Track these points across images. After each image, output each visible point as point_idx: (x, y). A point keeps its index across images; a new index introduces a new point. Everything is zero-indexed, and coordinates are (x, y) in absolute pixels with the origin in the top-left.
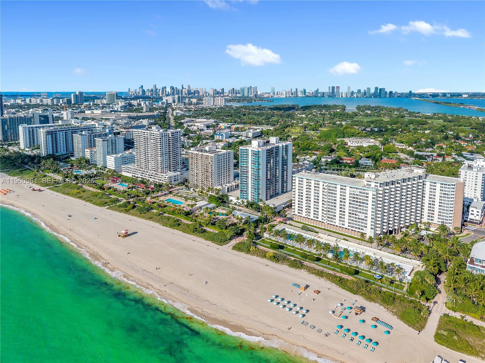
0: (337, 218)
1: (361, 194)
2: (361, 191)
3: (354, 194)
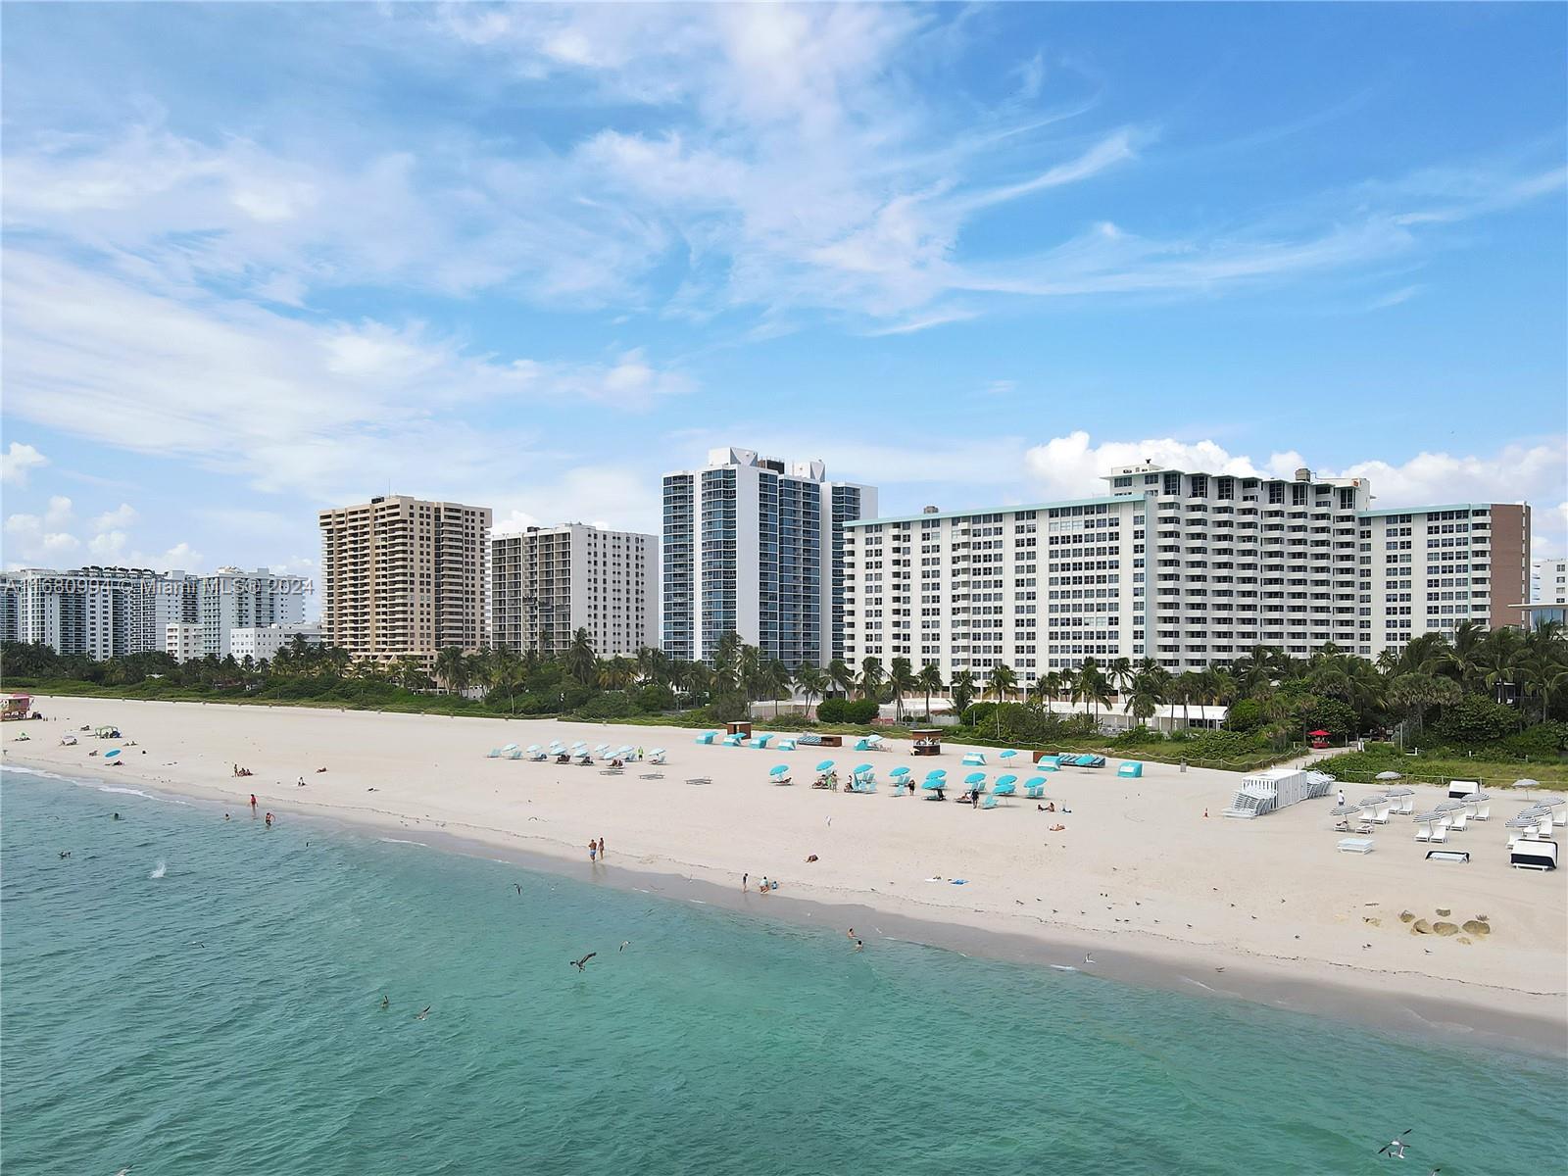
0: (1009, 656)
1: (1090, 531)
2: (1089, 517)
3: (1066, 540)
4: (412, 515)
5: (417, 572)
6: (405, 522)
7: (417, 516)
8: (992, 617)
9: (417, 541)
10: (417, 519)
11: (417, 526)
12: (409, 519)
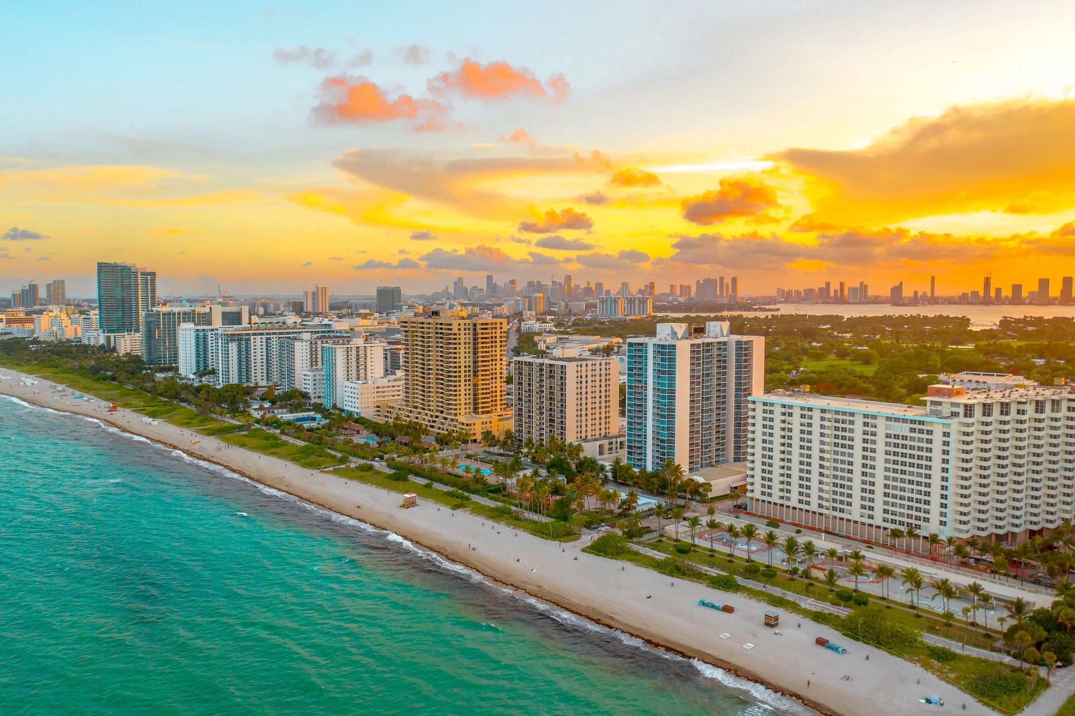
0: (856, 501)
1: (913, 435)
2: (913, 426)
3: (896, 437)
4: (459, 330)
5: (462, 365)
6: (455, 334)
7: (462, 329)
8: (847, 467)
9: (462, 346)
10: (462, 332)
11: (462, 336)
12: (458, 332)
